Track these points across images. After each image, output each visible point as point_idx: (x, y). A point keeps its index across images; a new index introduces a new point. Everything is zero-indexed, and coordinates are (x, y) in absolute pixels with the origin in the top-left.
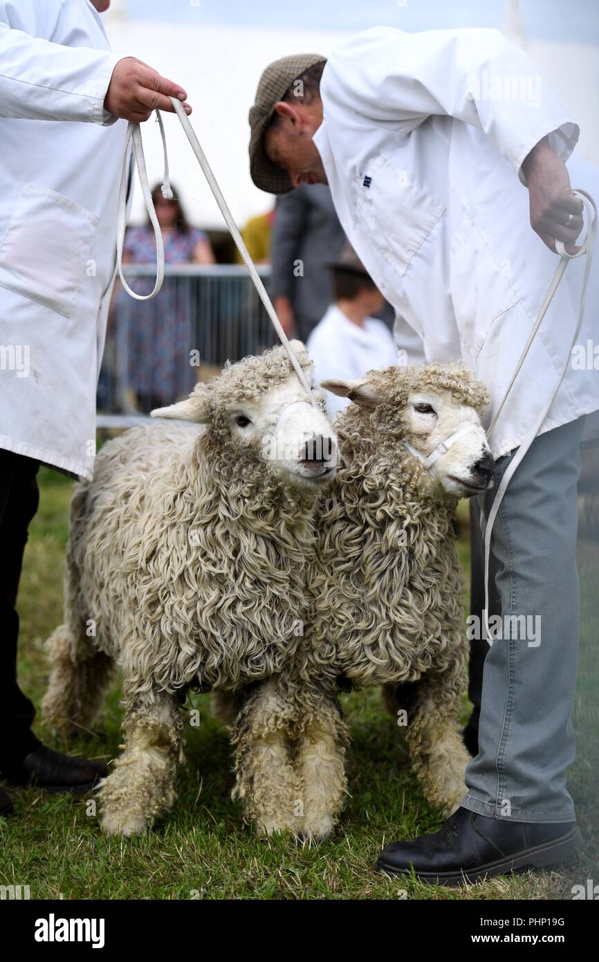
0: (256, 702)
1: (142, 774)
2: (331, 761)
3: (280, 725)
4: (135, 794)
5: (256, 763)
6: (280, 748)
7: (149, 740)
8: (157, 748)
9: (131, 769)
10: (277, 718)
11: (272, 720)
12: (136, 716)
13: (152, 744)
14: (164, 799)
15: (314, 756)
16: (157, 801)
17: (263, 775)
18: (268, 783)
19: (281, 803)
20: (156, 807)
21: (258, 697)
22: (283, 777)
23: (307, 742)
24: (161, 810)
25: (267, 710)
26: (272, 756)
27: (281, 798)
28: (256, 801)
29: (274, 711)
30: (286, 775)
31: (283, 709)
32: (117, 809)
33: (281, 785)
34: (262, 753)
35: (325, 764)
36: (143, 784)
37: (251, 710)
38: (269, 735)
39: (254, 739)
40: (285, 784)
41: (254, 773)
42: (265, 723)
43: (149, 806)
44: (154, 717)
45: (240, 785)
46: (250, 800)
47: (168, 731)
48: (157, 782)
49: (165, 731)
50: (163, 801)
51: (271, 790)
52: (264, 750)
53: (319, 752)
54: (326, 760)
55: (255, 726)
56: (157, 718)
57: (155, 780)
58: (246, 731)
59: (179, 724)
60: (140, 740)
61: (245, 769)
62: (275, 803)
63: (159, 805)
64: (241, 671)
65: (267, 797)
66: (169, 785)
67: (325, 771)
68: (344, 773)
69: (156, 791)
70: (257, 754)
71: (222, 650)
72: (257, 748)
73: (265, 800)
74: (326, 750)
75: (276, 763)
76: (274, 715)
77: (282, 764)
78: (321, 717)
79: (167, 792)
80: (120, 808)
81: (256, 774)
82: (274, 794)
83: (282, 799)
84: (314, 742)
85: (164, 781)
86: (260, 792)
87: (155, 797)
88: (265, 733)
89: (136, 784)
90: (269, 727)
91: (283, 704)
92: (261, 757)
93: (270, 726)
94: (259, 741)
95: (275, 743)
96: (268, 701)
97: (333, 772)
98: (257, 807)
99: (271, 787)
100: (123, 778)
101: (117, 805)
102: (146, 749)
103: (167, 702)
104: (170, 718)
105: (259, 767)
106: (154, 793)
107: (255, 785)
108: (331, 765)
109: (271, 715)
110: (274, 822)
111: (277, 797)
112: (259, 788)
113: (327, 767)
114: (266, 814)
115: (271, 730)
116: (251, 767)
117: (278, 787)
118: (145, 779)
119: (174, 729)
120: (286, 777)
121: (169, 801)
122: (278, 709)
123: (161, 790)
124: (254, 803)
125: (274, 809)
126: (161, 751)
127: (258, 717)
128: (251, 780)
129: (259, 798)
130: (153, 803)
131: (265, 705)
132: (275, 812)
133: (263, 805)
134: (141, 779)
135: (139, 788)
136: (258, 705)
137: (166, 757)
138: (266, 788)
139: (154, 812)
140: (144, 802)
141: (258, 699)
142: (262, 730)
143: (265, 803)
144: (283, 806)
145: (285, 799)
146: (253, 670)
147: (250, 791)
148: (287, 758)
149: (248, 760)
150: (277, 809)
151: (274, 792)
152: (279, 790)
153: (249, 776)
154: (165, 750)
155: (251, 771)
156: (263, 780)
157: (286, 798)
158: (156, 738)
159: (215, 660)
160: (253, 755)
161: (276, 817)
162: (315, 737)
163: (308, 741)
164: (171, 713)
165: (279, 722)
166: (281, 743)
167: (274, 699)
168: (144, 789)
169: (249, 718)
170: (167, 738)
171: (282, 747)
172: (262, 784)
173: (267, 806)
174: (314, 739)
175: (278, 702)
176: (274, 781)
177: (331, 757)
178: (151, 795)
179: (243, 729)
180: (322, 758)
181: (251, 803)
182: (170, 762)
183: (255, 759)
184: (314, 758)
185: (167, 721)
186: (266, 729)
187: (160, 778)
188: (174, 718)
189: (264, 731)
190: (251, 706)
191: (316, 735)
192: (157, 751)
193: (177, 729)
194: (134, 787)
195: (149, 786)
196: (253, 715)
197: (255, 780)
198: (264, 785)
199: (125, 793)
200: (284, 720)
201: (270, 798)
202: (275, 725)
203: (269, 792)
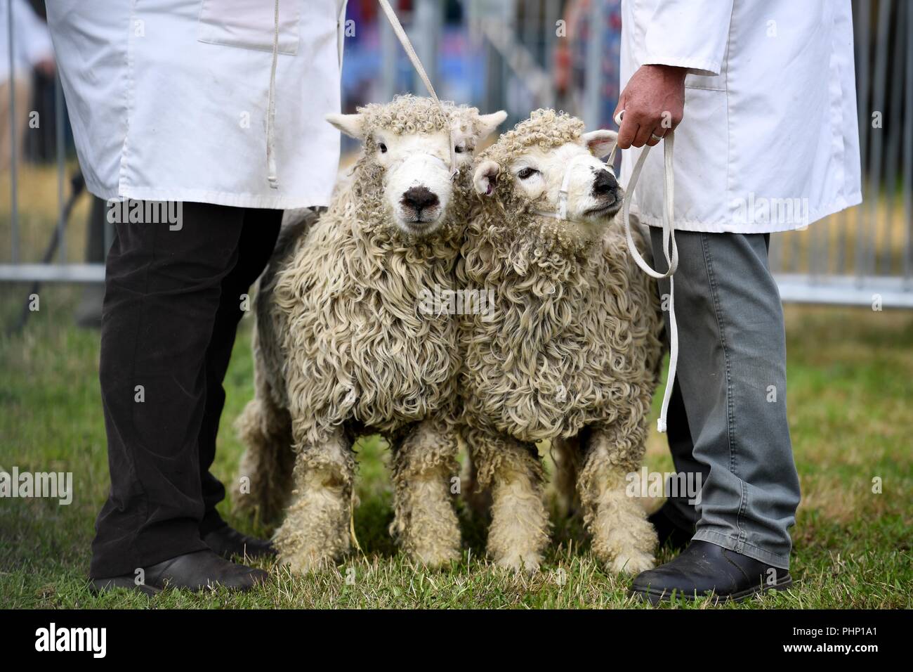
0: (414, 439)
1: (317, 515)
2: (528, 499)
3: (437, 461)
4: (311, 535)
5: (413, 498)
6: (438, 484)
7: (322, 480)
8: (330, 488)
9: (306, 511)
10: (434, 455)
11: (429, 457)
12: (307, 458)
13: (325, 484)
14: (340, 541)
15: (510, 496)
16: (333, 542)
17: (420, 511)
18: (425, 518)
19: (438, 537)
20: (333, 548)
21: (416, 435)
22: (440, 513)
23: (502, 483)
24: (337, 552)
25: (424, 446)
26: (429, 492)
27: (438, 533)
28: (413, 535)
29: (431, 447)
30: (443, 511)
31: (441, 446)
32: (294, 552)
33: (438, 521)
34: (419, 489)
35: (522, 503)
36: (319, 525)
37: (409, 448)
38: (428, 471)
39: (412, 475)
40: (442, 520)
41: (412, 508)
42: (422, 460)
43: (325, 547)
44: (325, 456)
45: (398, 519)
46: (407, 534)
47: (340, 470)
48: (332, 523)
49: (336, 469)
50: (339, 543)
51: (429, 524)
52: (421, 485)
53: (515, 492)
54: (522, 499)
55: (413, 463)
56: (327, 457)
57: (329, 521)
58: (404, 467)
59: (350, 462)
60: (313, 482)
61: (402, 504)
62: (431, 537)
63: (335, 546)
64: (395, 410)
65: (424, 531)
66: (344, 527)
67: (524, 510)
68: (543, 509)
69: (332, 532)
70: (414, 489)
71: (377, 387)
72: (414, 484)
73: (422, 534)
74: (522, 489)
75: (433, 498)
76: (431, 451)
77: (439, 500)
78: (510, 458)
79: (342, 534)
80: (297, 551)
81: (414, 508)
82: (432, 529)
83: (440, 533)
84: (509, 483)
85: (339, 523)
86: (417, 527)
87: (330, 538)
88: (423, 469)
89: (311, 525)
90: (427, 464)
91: (442, 441)
92: (418, 492)
93: (428, 462)
94: (417, 477)
95: (432, 479)
96: (426, 438)
97: (531, 510)
98: (414, 541)
99: (429, 522)
100: (297, 521)
101: (294, 548)
102: (319, 490)
103: (336, 442)
104: (341, 457)
105: (416, 502)
106: (329, 533)
107: (413, 520)
108: (528, 503)
109: (428, 451)
110: (429, 554)
111: (435, 532)
112: (417, 522)
113: (525, 506)
114: (422, 547)
115: (429, 466)
116: (410, 503)
117: (436, 522)
118: (321, 519)
119: (346, 467)
120: (443, 513)
121: (345, 544)
122: (436, 446)
123: (337, 532)
124: (411, 537)
125: (430, 543)
126: (334, 491)
127: (416, 454)
128: (409, 516)
129: (416, 533)
130: (329, 543)
131: (423, 442)
132: (432, 546)
133: (420, 539)
134: (316, 520)
135: (314, 529)
136: (416, 441)
137: (339, 497)
138: (423, 523)
139: (331, 553)
140: (320, 543)
141: (416, 437)
142: (419, 466)
143: (422, 537)
144: (439, 540)
145: (442, 534)
146: (407, 410)
147: (408, 526)
148: (445, 494)
149: (406, 495)
150: (433, 543)
151: (432, 527)
152: (436, 525)
153: (407, 510)
154: (339, 490)
155: (409, 506)
156: (420, 515)
157: (444, 532)
158: (328, 477)
159: (368, 397)
160: (411, 490)
161: (433, 550)
162: (508, 478)
163: (504, 482)
164: (341, 451)
165: (436, 458)
166: (439, 479)
167: (433, 436)
168: (320, 530)
169: (408, 455)
170: (339, 478)
171: (440, 483)
172: (419, 519)
173: (424, 540)
174: (508, 480)
175: (437, 439)
176: (431, 516)
177: (528, 496)
178: (327, 536)
179: (402, 465)
180: (518, 497)
181: (408, 538)
182: (343, 502)
183: (412, 495)
184: (511, 499)
185: (338, 460)
186: (424, 466)
187: (336, 519)
188: (344, 456)
189: (421, 468)
190: (409, 444)
191: (510, 476)
192: (331, 492)
193: (348, 469)
194: (310, 528)
195: (324, 526)
196: (412, 452)
197: (413, 515)
198: (421, 520)
199: (301, 535)
200: (442, 457)
201: (427, 532)
202: (432, 461)
203: (427, 526)
